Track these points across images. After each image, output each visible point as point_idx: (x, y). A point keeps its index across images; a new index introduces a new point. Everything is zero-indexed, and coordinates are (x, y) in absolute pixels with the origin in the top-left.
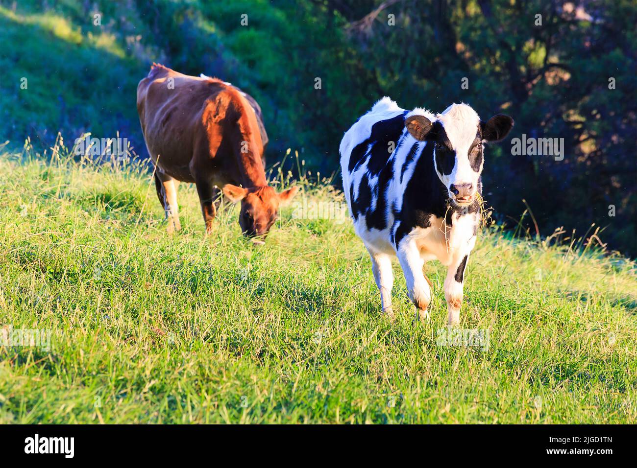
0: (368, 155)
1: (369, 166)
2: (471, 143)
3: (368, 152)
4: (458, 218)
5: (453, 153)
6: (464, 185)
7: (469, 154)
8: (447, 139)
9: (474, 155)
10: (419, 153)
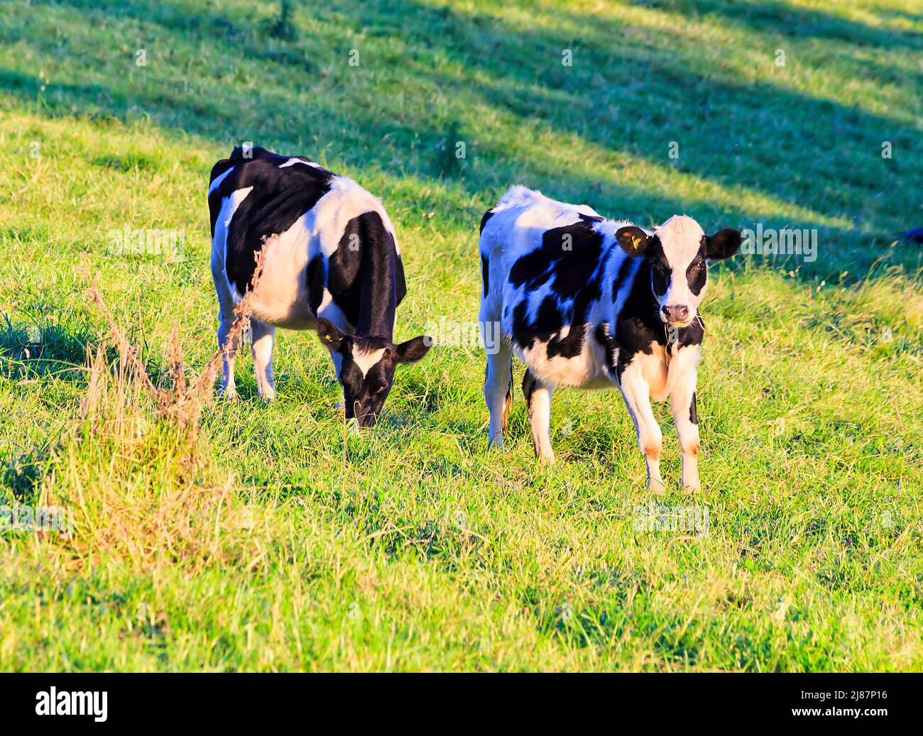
0: (552, 272)
1: (553, 287)
2: (691, 261)
3: (550, 269)
4: (679, 348)
5: (669, 271)
6: (677, 307)
7: (688, 271)
8: (663, 255)
9: (693, 274)
10: (636, 267)
